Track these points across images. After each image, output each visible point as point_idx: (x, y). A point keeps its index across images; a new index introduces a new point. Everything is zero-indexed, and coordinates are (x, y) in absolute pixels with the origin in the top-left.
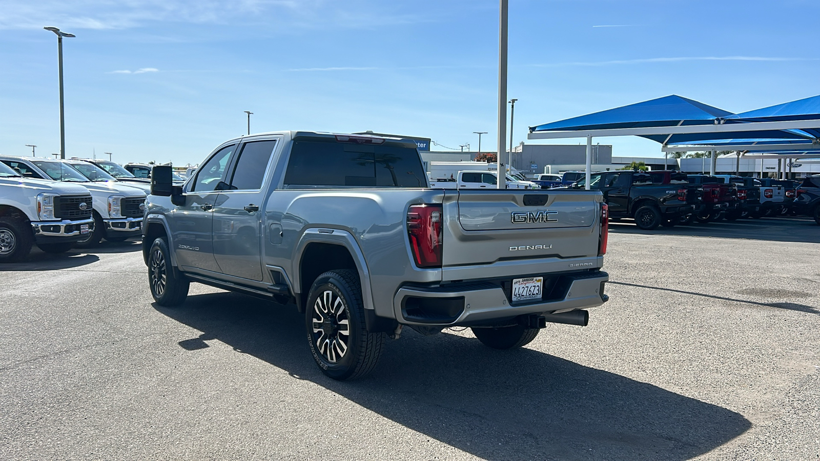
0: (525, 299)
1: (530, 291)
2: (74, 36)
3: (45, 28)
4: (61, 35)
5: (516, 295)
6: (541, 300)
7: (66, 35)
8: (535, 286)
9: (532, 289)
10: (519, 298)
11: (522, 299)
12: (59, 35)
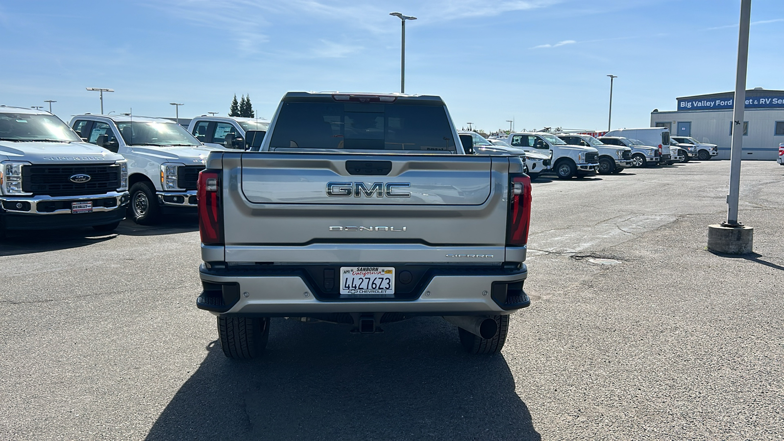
0: (363, 293)
1: (373, 283)
2: (416, 19)
3: (390, 14)
4: (404, 19)
5: (349, 287)
6: (393, 297)
7: (408, 18)
8: (383, 279)
9: (378, 282)
10: (353, 292)
11: (358, 293)
12: (402, 19)
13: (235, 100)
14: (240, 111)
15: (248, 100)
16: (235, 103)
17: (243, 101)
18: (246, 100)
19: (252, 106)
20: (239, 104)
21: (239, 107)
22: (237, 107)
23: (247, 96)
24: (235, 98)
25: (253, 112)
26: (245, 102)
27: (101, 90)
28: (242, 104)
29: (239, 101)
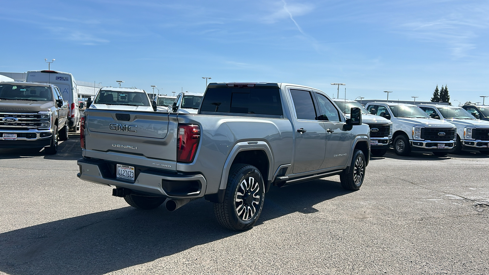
13: (437, 89)
14: (440, 96)
15: (446, 89)
16: (437, 90)
17: (443, 89)
18: (444, 88)
19: (448, 92)
20: (439, 91)
21: (439, 93)
22: (438, 93)
23: (445, 86)
24: (437, 87)
25: (449, 96)
26: (444, 90)
27: (339, 84)
28: (442, 91)
29: (440, 89)
